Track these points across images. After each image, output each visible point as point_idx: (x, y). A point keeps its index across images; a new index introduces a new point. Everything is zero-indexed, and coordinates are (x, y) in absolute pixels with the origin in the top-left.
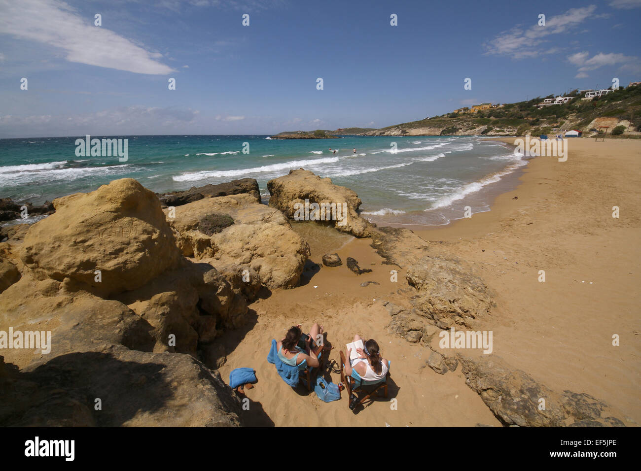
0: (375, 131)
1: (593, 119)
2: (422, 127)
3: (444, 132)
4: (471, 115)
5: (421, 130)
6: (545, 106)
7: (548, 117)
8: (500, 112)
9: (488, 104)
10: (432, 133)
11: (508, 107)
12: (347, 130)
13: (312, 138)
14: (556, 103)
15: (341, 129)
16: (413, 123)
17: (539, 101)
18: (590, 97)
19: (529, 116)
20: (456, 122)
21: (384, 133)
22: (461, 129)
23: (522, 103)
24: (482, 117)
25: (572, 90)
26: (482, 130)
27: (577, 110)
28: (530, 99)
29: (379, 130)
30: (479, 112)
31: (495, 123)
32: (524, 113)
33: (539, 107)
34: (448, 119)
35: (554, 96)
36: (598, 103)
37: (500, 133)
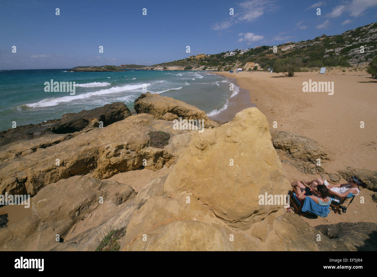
0: (147, 67)
1: (246, 63)
2: (174, 65)
3: (186, 69)
4: (197, 60)
5: (174, 67)
6: (226, 57)
7: (228, 62)
8: (209, 59)
9: (203, 54)
10: (180, 69)
11: (212, 56)
12: (127, 66)
13: (105, 71)
14: (230, 55)
15: (124, 65)
16: (169, 63)
17: (224, 54)
18: (242, 53)
19: (221, 61)
20: (190, 63)
21: (153, 69)
22: (193, 67)
23: (217, 54)
24: (202, 61)
25: (236, 49)
26: (203, 68)
27: (238, 58)
28: (220, 53)
29: (150, 66)
30: (200, 58)
31: (208, 64)
32: (219, 60)
33: (224, 57)
34: (186, 61)
35: (230, 52)
36: (246, 56)
37: (211, 70)
